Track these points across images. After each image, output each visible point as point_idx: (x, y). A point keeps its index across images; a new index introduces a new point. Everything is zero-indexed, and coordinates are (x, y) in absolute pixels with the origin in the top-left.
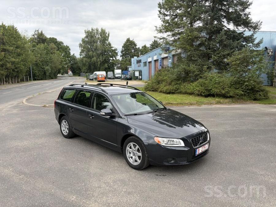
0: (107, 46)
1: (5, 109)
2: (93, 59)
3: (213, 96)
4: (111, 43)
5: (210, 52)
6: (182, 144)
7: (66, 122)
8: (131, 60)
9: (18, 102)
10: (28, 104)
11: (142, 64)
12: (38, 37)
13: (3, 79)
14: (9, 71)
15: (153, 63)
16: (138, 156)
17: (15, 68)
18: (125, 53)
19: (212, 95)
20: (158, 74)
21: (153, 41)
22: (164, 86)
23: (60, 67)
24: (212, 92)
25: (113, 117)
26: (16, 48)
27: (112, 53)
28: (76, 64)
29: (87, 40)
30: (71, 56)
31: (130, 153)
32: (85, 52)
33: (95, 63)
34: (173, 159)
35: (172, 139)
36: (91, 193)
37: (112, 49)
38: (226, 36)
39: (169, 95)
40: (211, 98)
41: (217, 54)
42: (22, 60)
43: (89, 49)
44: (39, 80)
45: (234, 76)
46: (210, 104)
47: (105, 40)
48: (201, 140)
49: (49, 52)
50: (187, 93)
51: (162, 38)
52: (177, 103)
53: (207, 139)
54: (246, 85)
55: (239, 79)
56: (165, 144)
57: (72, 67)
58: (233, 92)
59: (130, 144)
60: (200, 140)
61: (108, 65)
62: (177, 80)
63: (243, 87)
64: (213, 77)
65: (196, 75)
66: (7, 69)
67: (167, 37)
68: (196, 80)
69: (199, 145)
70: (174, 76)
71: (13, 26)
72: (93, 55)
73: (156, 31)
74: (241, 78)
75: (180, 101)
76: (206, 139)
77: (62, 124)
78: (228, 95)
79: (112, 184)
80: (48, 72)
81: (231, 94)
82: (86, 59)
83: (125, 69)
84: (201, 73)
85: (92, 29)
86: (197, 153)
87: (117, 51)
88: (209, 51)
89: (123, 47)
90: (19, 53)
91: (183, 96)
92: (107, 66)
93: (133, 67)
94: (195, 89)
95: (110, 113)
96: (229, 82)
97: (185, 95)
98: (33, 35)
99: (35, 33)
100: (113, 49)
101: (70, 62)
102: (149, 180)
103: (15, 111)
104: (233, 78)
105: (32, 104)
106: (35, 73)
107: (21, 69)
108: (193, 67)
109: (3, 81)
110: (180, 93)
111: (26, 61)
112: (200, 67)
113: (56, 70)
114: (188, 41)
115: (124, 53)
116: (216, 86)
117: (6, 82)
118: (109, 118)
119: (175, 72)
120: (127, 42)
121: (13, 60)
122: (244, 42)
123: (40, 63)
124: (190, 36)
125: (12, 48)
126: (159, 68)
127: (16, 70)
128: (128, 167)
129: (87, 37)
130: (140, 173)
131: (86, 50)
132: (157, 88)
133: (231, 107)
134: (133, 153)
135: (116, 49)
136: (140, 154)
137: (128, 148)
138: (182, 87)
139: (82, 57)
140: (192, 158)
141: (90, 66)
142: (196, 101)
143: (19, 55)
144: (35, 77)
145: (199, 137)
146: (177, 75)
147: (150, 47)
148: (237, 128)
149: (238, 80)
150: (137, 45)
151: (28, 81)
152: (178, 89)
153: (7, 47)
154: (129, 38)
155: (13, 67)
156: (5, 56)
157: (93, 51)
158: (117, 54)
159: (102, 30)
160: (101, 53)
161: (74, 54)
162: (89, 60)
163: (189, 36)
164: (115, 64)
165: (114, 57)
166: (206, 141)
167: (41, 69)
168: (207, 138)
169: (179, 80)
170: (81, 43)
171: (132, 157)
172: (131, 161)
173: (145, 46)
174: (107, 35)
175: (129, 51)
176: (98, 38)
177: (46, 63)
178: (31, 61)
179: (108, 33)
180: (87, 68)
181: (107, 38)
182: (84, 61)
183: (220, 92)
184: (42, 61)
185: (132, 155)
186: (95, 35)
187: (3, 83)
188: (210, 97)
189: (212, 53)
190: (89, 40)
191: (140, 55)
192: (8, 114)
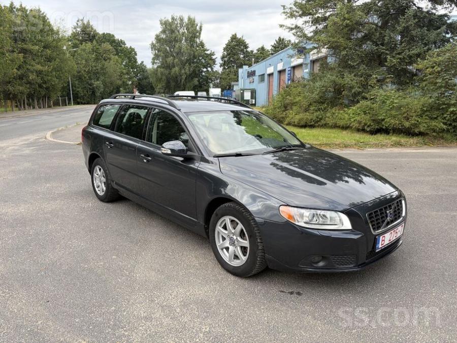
0: (198, 49)
1: (10, 148)
2: (173, 70)
3: (386, 131)
4: (205, 43)
5: (384, 51)
6: (347, 224)
7: (102, 170)
8: (237, 72)
9: (38, 136)
10: (53, 140)
11: (256, 78)
12: (83, 31)
13: (24, 101)
14: (33, 86)
15: (276, 75)
16: (241, 247)
17: (43, 83)
18: (228, 60)
19: (383, 130)
20: (285, 91)
21: (277, 40)
22: (296, 114)
23: (120, 82)
24: (385, 125)
25: (189, 159)
26: (45, 47)
27: (205, 60)
28: (146, 79)
29: (163, 36)
30: (139, 65)
31: (224, 239)
32: (160, 58)
33: (177, 78)
34: (324, 258)
35: (323, 212)
36: (126, 334)
37: (206, 52)
38: (417, 20)
39: (303, 130)
40: (383, 135)
41: (396, 54)
42: (55, 69)
43: (168, 52)
44: (84, 104)
45: (430, 95)
46: (381, 147)
47: (195, 38)
48: (389, 215)
49: (100, 57)
50: (337, 127)
51: (293, 26)
52: (319, 143)
53: (402, 213)
54: (452, 112)
55: (438, 100)
56: (306, 223)
57: (139, 83)
58: (426, 126)
59: (225, 220)
60: (387, 217)
61: (199, 81)
62: (319, 103)
63: (445, 116)
64: (388, 97)
65: (355, 93)
66: (29, 83)
67: (304, 26)
68: (354, 102)
69: (385, 227)
70: (315, 96)
71: (39, 10)
72: (173, 63)
73: (284, 15)
74: (443, 98)
75: (324, 139)
76: (399, 213)
77: (95, 175)
78: (416, 131)
79: (178, 310)
80: (99, 90)
81: (422, 130)
82: (162, 70)
83: (227, 88)
84: (365, 91)
85: (173, 18)
86: (380, 246)
87: (214, 57)
88: (382, 49)
89: (225, 49)
90: (50, 56)
91: (330, 132)
92: (197, 83)
93: (243, 83)
94: (352, 120)
95: (183, 150)
96: (418, 105)
97: (334, 130)
98: (75, 28)
99: (77, 24)
100: (208, 52)
101: (137, 76)
102: (264, 304)
103: (27, 151)
104: (426, 99)
105: (59, 140)
106: (78, 91)
107: (53, 83)
108: (349, 79)
109: (24, 104)
110: (325, 126)
111: (61, 71)
112: (362, 79)
113: (112, 88)
114: (343, 29)
115: (226, 59)
116: (393, 112)
117: (29, 105)
118: (182, 161)
119: (315, 88)
120: (232, 41)
121: (39, 67)
122: (448, 33)
123: (85, 75)
124: (348, 19)
125: (37, 47)
126: (287, 83)
127: (44, 86)
128: (219, 269)
129: (164, 32)
130: (246, 283)
131: (162, 54)
132: (283, 118)
133: (423, 153)
134: (231, 239)
135: (214, 53)
136: (246, 243)
137: (219, 228)
138: (328, 115)
139: (155, 66)
140: (367, 258)
141: (168, 82)
142: (355, 140)
143: (49, 59)
144: (78, 98)
145: (386, 208)
146: (320, 94)
147: (272, 49)
148: (444, 191)
149: (437, 102)
150: (249, 45)
151: (66, 105)
152: (321, 119)
153: (30, 46)
154: (236, 34)
155: (39, 81)
156: (25, 61)
157: (173, 56)
158: (214, 61)
159: (189, 19)
160: (187, 60)
161: (143, 62)
162: (167, 72)
163: (345, 19)
164: (210, 79)
165: (210, 67)
166: (399, 217)
167: (87, 86)
168: (402, 210)
169: (323, 103)
170: (154, 42)
171: (227, 249)
172: (226, 256)
173: (263, 48)
174: (198, 28)
175: (236, 57)
176: (183, 33)
177: (96, 74)
178: (70, 71)
179: (199, 25)
180: (163, 84)
181: (198, 34)
182: (159, 74)
183: (401, 124)
184: (89, 72)
185: (227, 244)
186: (178, 28)
187: (24, 107)
188: (381, 134)
189: (387, 52)
190: (167, 37)
191: (254, 63)
192: (12, 156)
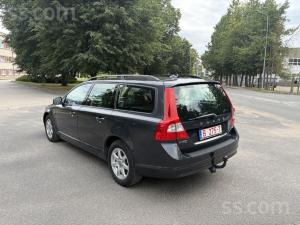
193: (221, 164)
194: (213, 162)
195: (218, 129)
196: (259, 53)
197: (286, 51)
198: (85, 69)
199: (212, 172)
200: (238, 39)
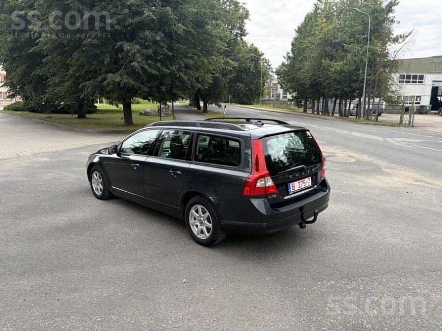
193: (312, 219)
194: (302, 217)
195: (308, 182)
196: (357, 69)
197: (395, 65)
198: (115, 95)
199: (302, 227)
200: (328, 49)
